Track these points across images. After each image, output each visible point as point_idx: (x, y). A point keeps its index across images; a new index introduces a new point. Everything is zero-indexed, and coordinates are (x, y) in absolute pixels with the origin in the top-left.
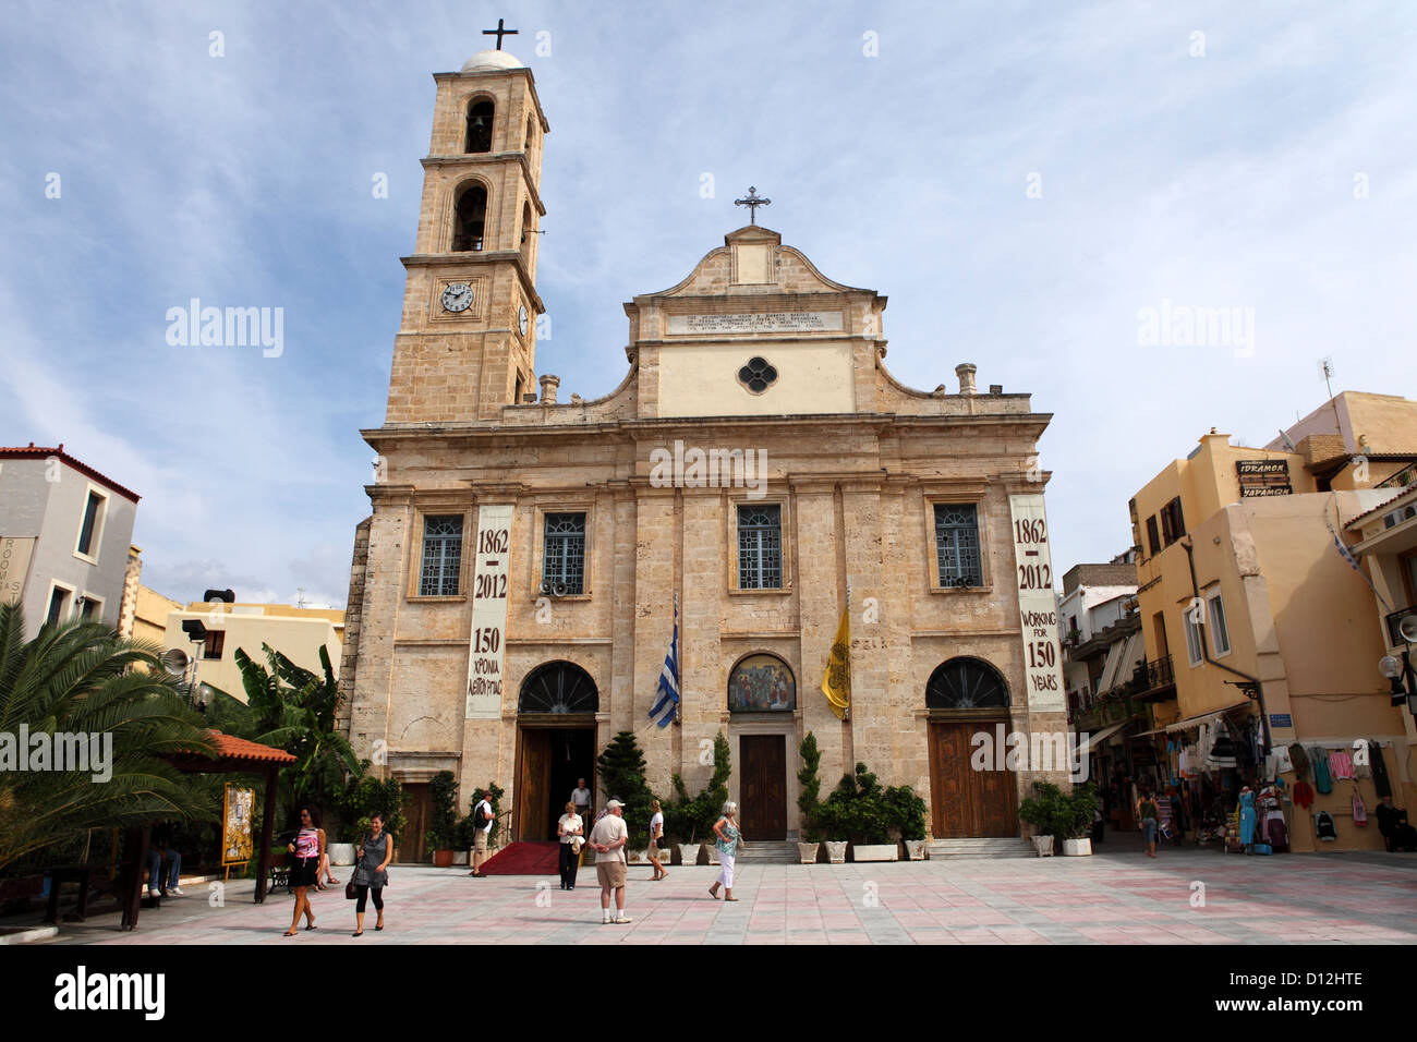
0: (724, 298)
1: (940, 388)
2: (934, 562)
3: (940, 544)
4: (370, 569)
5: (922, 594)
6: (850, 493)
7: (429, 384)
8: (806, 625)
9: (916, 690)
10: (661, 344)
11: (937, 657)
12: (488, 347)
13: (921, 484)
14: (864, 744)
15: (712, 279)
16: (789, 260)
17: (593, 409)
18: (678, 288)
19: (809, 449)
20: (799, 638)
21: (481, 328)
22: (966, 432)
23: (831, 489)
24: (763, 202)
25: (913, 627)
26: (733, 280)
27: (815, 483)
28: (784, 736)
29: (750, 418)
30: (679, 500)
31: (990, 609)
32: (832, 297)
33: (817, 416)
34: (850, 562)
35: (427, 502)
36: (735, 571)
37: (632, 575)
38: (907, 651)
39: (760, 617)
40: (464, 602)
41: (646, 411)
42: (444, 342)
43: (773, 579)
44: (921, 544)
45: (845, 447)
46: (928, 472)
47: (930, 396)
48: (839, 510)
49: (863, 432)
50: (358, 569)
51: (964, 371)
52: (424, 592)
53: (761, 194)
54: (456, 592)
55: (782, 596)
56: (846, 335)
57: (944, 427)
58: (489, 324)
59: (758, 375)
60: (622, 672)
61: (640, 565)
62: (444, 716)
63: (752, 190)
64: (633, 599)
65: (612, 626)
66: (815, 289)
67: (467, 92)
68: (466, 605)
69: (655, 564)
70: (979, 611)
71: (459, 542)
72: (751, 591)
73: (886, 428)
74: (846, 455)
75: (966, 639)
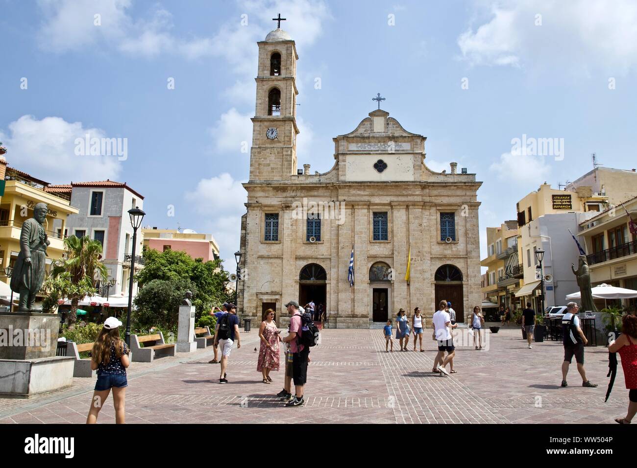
0: (368, 138)
1: (444, 171)
2: (439, 232)
3: (441, 226)
4: (248, 232)
5: (435, 243)
6: (412, 209)
7: (264, 166)
8: (396, 253)
9: (431, 275)
10: (347, 154)
11: (439, 264)
12: (285, 153)
13: (436, 205)
14: (414, 292)
15: (364, 130)
16: (392, 123)
17: (323, 177)
18: (352, 133)
19: (398, 193)
20: (393, 257)
21: (281, 145)
22: (453, 187)
23: (405, 207)
24: (383, 99)
25: (431, 254)
26: (372, 130)
27: (400, 204)
28: (387, 289)
29: (378, 182)
30: (353, 210)
31: (457, 249)
32: (407, 138)
33: (401, 182)
34: (411, 232)
35: (266, 208)
36: (372, 234)
37: (338, 235)
38: (429, 262)
39: (380, 250)
40: (280, 243)
41: (342, 178)
42: (268, 150)
43: (385, 237)
44: (436, 226)
45: (410, 192)
46: (439, 200)
47: (440, 174)
48: (407, 214)
49: (416, 187)
50: (244, 231)
51: (453, 165)
52: (266, 240)
53: (382, 96)
54: (277, 240)
55: (388, 243)
56: (411, 152)
57: (444, 185)
58: (284, 144)
59: (380, 166)
60: (334, 267)
61: (340, 232)
62: (275, 281)
63: (379, 94)
64: (338, 243)
65: (331, 252)
66: (401, 134)
67: (270, 50)
68: (281, 244)
69: (345, 232)
70: (454, 249)
71: (277, 223)
72: (377, 241)
73: (424, 186)
74: (410, 195)
75: (449, 259)
